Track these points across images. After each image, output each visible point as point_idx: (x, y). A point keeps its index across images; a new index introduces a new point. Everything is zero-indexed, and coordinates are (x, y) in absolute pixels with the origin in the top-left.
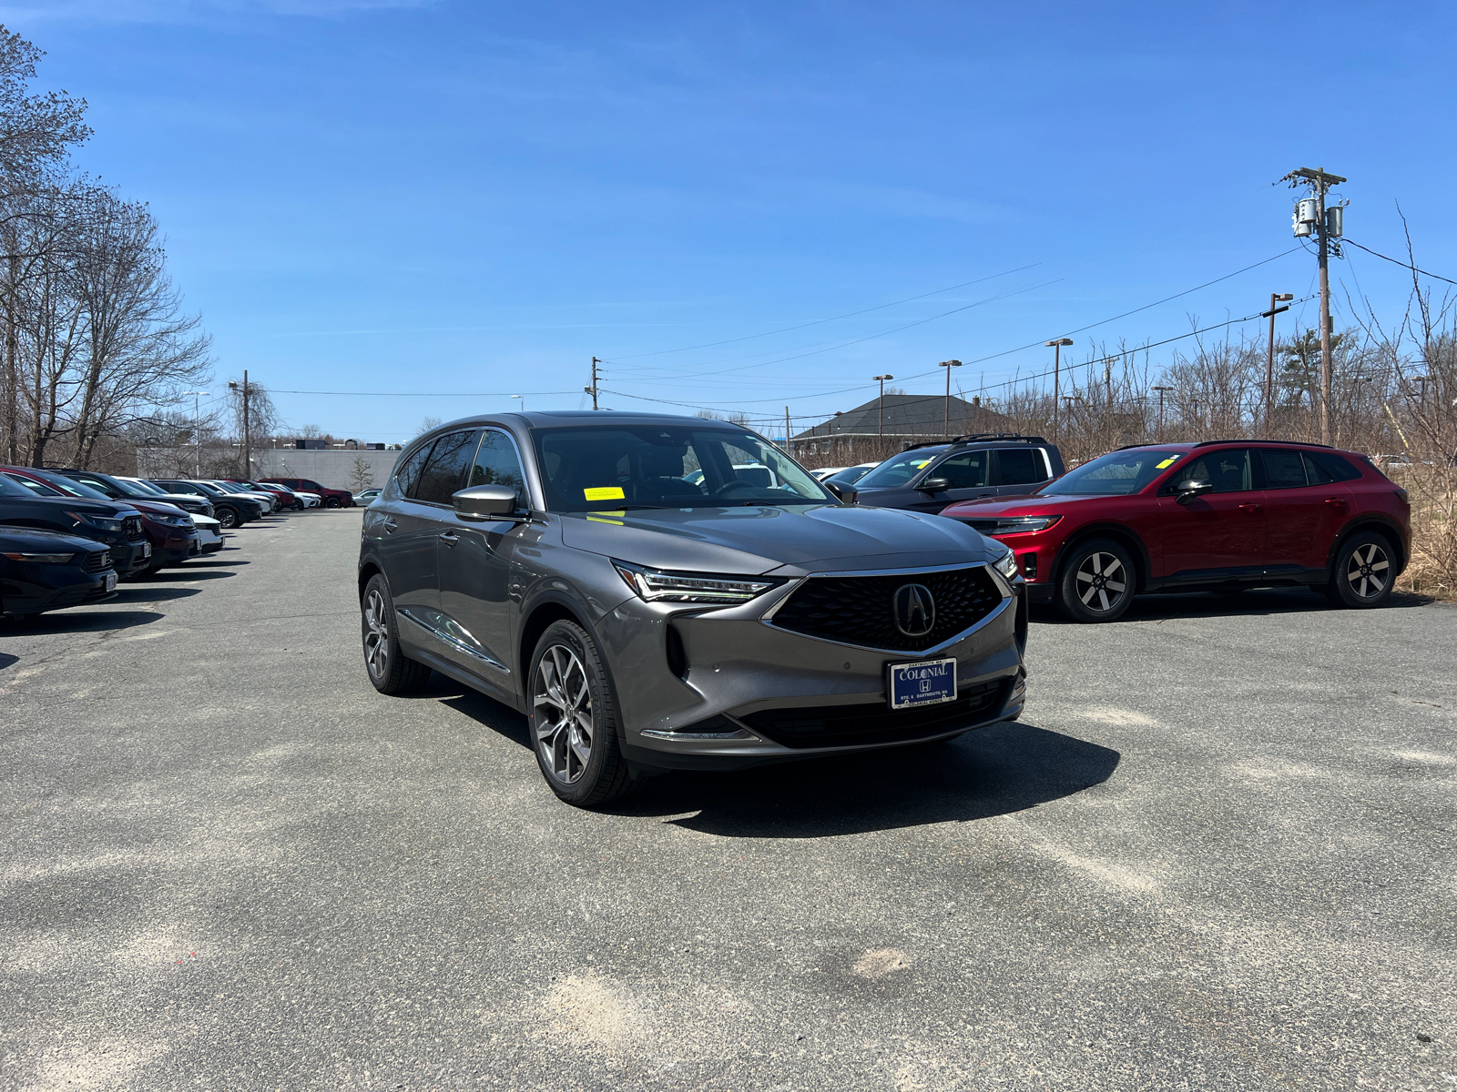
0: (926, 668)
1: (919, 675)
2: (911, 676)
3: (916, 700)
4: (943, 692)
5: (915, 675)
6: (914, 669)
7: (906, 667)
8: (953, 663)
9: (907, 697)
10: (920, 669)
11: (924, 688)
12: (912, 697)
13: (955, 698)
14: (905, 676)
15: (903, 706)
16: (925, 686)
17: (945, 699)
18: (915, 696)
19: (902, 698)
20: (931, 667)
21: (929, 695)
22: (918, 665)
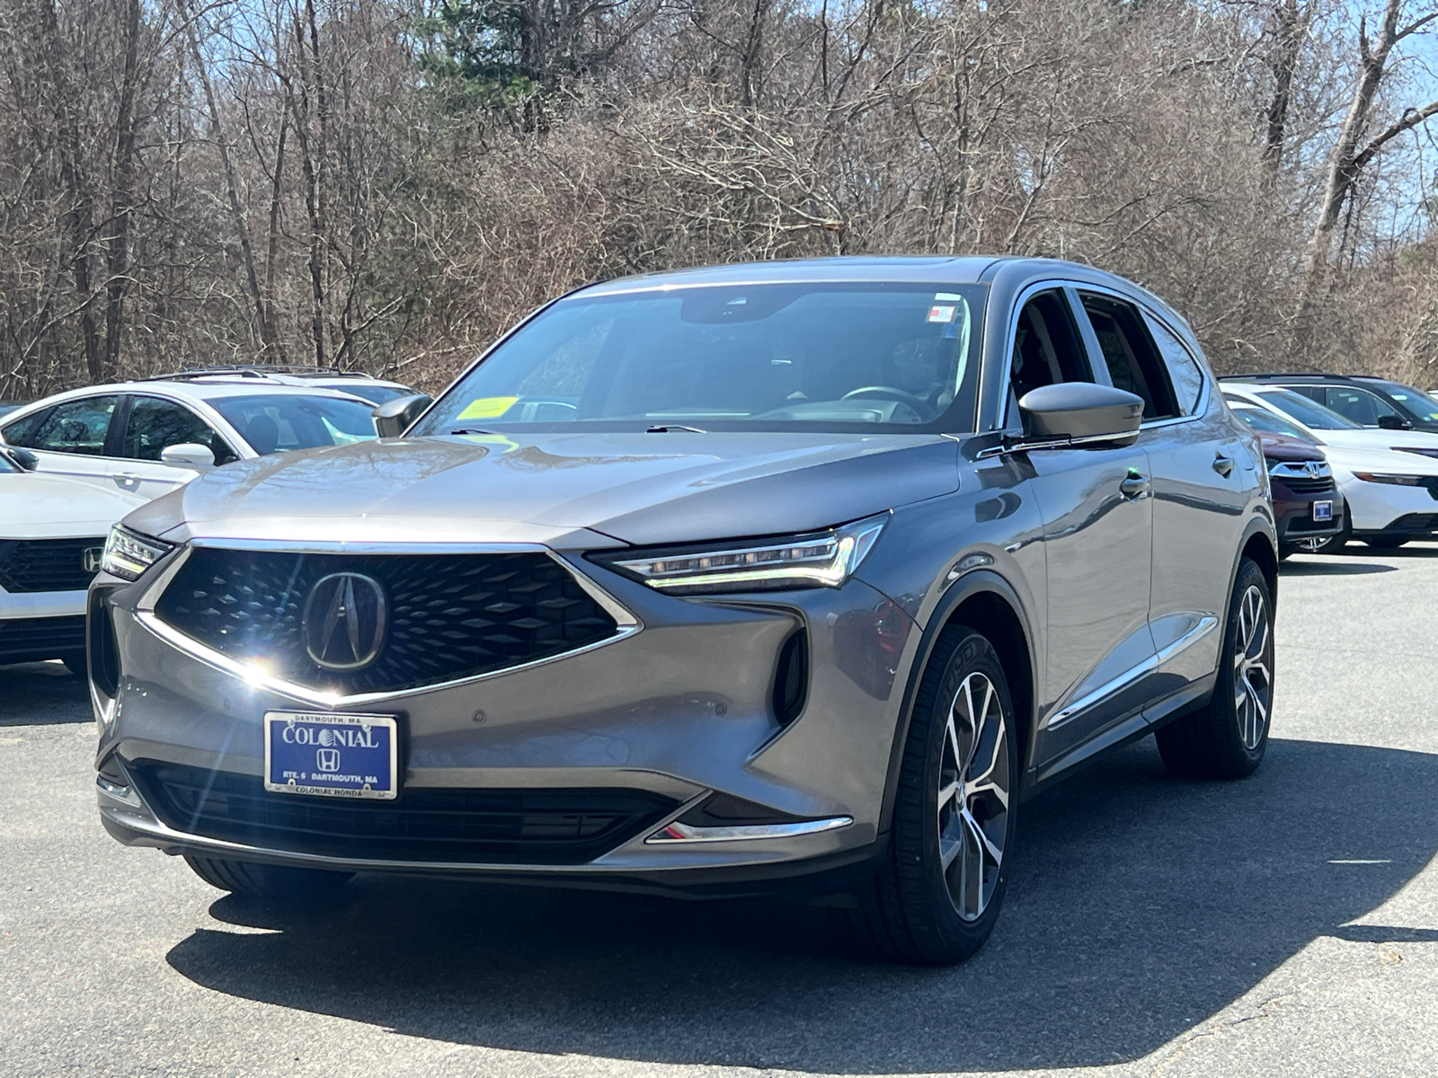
0: (331, 727)
1: (316, 739)
2: (302, 739)
3: (309, 782)
4: (368, 779)
5: (309, 736)
6: (308, 726)
7: (290, 718)
8: (387, 729)
9: (295, 774)
10: (318, 728)
11: (325, 764)
12: (303, 776)
13: (392, 794)
14: (291, 735)
15: (283, 789)
16: (328, 760)
17: (368, 793)
18: (309, 776)
19: (285, 774)
20: (341, 728)
21: (335, 778)
22: (312, 718)
